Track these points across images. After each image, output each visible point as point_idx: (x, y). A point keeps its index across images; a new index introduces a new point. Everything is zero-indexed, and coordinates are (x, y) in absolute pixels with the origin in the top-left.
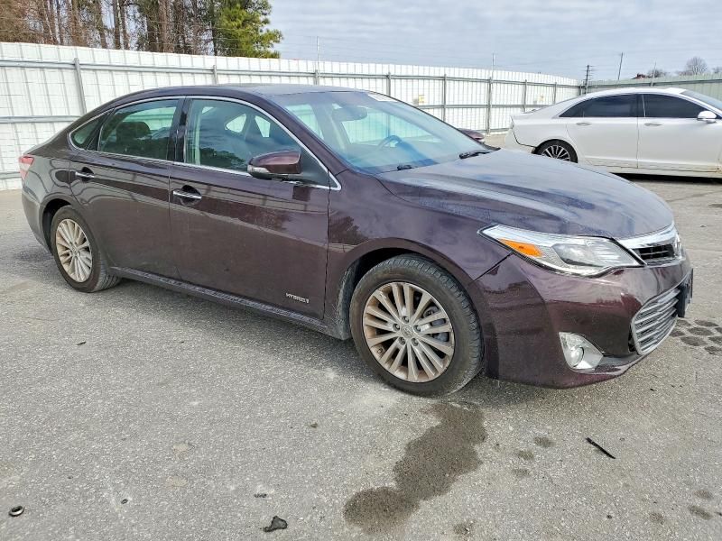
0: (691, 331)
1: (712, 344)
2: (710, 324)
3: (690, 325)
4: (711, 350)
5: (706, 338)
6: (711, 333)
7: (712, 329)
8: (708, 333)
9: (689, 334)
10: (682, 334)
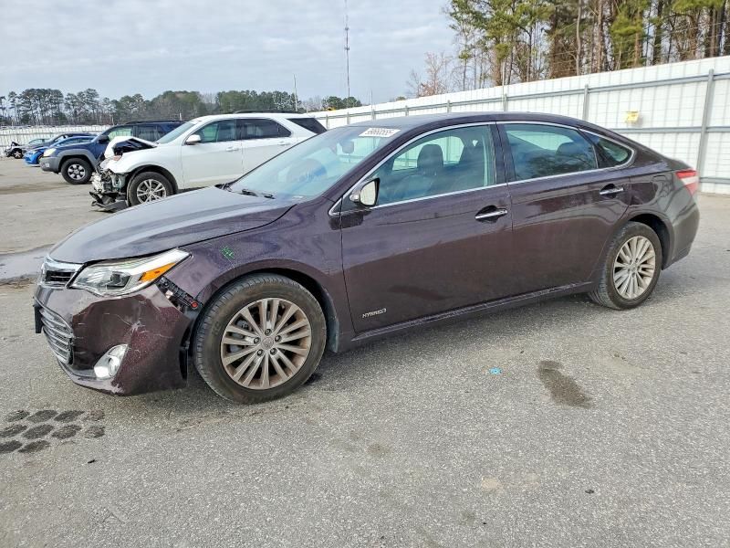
0: (49, 428)
1: (23, 422)
2: (30, 448)
3: (53, 436)
4: (22, 415)
5: (31, 426)
6: (25, 436)
7: (26, 442)
8: (30, 435)
9: (50, 422)
10: (57, 419)
